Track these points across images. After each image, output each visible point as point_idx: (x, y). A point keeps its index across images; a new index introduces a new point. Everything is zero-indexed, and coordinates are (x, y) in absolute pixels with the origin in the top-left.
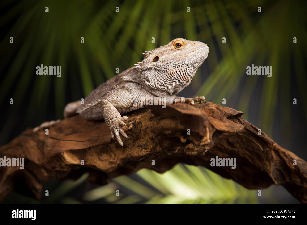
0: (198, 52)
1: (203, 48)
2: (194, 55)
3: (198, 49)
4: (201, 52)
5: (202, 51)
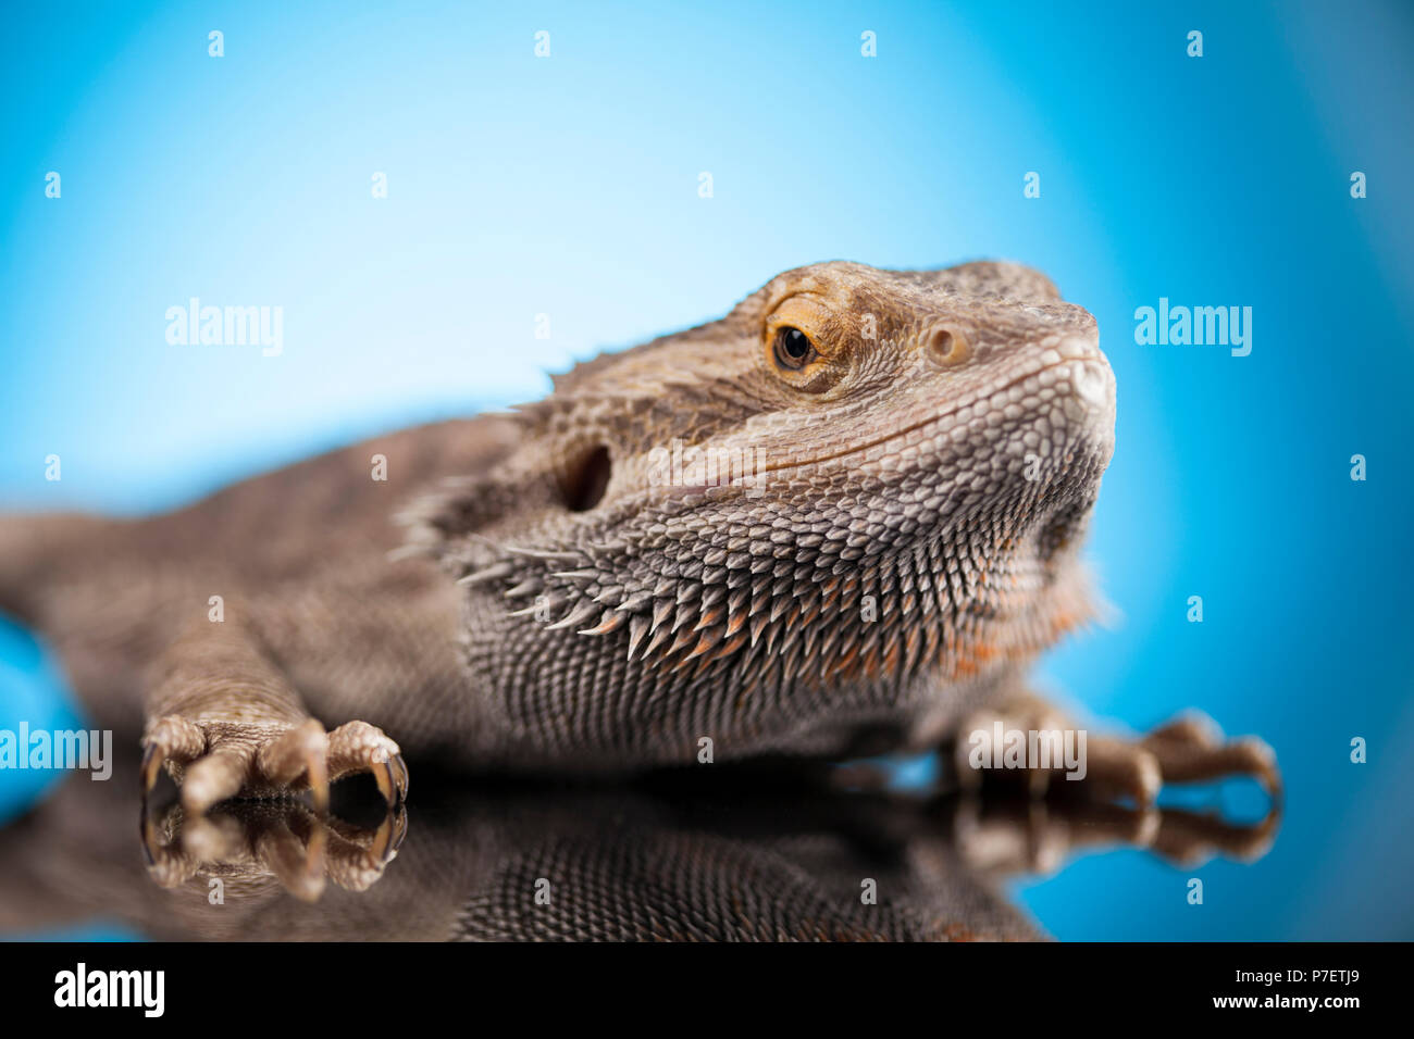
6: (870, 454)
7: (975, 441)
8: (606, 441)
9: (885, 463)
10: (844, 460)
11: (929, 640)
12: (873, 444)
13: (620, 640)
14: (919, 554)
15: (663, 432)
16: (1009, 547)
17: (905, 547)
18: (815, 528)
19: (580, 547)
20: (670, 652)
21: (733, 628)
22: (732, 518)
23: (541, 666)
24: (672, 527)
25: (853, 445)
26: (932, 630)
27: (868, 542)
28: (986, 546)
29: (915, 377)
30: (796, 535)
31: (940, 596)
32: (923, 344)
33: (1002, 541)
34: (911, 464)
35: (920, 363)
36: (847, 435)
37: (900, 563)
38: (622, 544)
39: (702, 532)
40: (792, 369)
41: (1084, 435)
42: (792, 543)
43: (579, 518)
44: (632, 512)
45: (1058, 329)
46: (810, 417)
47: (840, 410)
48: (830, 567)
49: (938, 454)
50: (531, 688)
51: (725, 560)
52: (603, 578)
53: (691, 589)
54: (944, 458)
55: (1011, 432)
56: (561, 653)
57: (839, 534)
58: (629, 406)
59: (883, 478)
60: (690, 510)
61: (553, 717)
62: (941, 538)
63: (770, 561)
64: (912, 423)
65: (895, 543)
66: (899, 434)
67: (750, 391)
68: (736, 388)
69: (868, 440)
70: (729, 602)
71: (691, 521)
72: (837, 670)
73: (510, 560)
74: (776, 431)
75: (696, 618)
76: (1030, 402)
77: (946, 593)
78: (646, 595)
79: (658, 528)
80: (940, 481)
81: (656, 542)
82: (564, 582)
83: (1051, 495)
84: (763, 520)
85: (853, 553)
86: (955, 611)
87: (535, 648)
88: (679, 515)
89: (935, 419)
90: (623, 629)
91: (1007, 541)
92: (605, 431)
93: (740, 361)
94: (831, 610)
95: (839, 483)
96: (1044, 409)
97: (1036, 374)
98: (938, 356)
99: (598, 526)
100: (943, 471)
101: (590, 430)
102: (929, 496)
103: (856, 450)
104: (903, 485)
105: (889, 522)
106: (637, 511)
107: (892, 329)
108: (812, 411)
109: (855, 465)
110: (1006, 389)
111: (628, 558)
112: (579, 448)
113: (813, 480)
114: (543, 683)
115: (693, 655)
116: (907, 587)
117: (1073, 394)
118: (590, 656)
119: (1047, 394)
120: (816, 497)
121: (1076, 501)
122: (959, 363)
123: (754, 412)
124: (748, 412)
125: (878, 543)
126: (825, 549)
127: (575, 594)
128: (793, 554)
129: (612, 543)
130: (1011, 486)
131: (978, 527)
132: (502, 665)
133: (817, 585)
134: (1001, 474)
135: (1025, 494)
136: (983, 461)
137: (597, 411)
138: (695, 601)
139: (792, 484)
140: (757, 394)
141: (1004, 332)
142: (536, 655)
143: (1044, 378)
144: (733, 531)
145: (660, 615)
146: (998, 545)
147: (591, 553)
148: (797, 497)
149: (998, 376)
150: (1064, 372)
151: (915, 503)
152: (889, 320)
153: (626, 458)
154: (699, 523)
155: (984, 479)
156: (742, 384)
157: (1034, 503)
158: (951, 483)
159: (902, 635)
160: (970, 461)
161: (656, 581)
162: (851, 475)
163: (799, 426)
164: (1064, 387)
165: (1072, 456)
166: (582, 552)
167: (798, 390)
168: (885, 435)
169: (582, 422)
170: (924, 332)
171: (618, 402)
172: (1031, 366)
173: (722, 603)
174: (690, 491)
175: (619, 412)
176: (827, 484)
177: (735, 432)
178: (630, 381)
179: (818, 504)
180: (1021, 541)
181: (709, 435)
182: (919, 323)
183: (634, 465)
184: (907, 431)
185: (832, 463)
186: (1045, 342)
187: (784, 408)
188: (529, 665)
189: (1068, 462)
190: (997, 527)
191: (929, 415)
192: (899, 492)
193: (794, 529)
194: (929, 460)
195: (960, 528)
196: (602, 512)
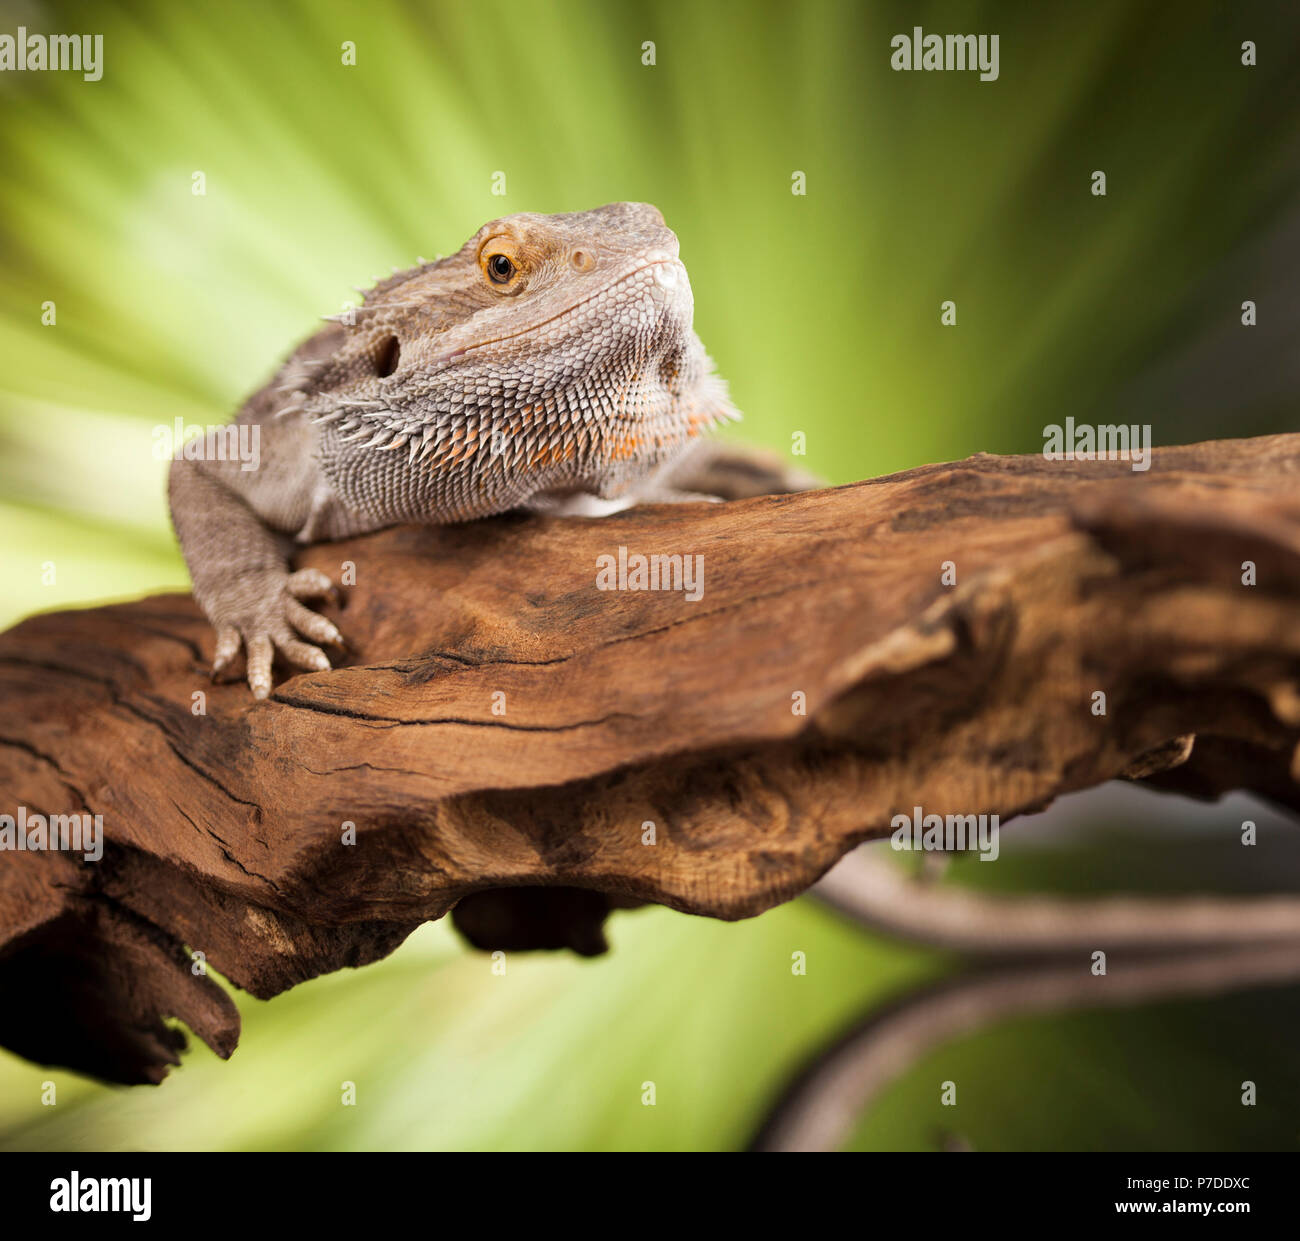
0: (591, 313)
1: (622, 286)
2: (573, 333)
3: (592, 295)
4: (610, 312)
5: (619, 306)
6: (544, 329)
7: (601, 317)
8: (394, 334)
9: (552, 335)
10: (528, 334)
11: (592, 438)
12: (545, 323)
13: (406, 451)
14: (579, 388)
15: (425, 325)
16: (637, 378)
17: (568, 384)
18: (514, 377)
19: (382, 397)
20: (435, 456)
21: (470, 438)
22: (467, 373)
23: (363, 469)
24: (432, 383)
25: (533, 325)
26: (593, 431)
27: (545, 382)
28: (621, 380)
29: (566, 282)
30: (503, 381)
31: (595, 411)
32: (568, 260)
33: (631, 376)
34: (565, 334)
35: (568, 273)
36: (530, 319)
37: (567, 394)
38: (405, 395)
39: (449, 384)
40: (501, 283)
41: (666, 307)
42: (501, 387)
43: (382, 380)
44: (410, 375)
45: (645, 245)
46: (508, 310)
47: (525, 304)
48: (525, 399)
49: (581, 327)
50: (357, 483)
51: (463, 400)
52: (395, 415)
53: (445, 417)
54: (584, 328)
55: (621, 310)
56: (374, 461)
57: (529, 379)
58: (405, 311)
59: (551, 343)
60: (443, 371)
61: (372, 500)
62: (591, 377)
63: (489, 398)
64: (565, 309)
65: (562, 382)
66: (558, 316)
67: (474, 296)
68: (466, 295)
69: (541, 321)
70: (468, 423)
71: (443, 378)
72: (536, 460)
73: (343, 408)
74: (490, 320)
75: (450, 435)
76: (631, 291)
77: (600, 409)
78: (419, 423)
79: (424, 383)
80: (584, 342)
81: (424, 392)
82: (373, 419)
83: (655, 347)
84: (484, 374)
85: (538, 389)
86: (607, 420)
87: (358, 459)
88: (436, 374)
89: (578, 306)
90: (407, 444)
91: (635, 375)
92: (393, 327)
93: (469, 279)
94: (529, 425)
95: (528, 347)
96: (640, 295)
97: (633, 274)
98: (577, 267)
99: (392, 385)
100: (585, 337)
101: (384, 328)
102: (579, 352)
103: (535, 328)
104: (563, 347)
105: (557, 370)
106: (413, 374)
107: (550, 253)
108: (510, 306)
109: (535, 337)
110: (616, 284)
111: (410, 403)
112: (380, 338)
113: (511, 348)
114: (365, 479)
115: (450, 457)
116: (573, 406)
117: (655, 284)
118: (390, 461)
119: (640, 285)
120: (515, 358)
121: (674, 347)
122: (589, 271)
123: (478, 309)
124: (474, 310)
125: (551, 382)
126: (522, 388)
127: (378, 426)
128: (502, 392)
129: (399, 395)
130: (626, 342)
131: (613, 370)
132: (340, 470)
133: (519, 410)
134: (619, 335)
135: (637, 346)
136: (607, 328)
137: (388, 316)
138: (448, 425)
139: (500, 351)
140: (478, 298)
141: (612, 250)
142: (360, 463)
143: (637, 276)
144: (466, 382)
145: (428, 434)
146: (629, 379)
147: (388, 402)
148: (503, 359)
149: (612, 277)
150: (649, 272)
151: (570, 357)
152: (548, 248)
153: (407, 343)
154: (447, 378)
155: (609, 339)
156: (469, 293)
157: (646, 351)
158: (590, 344)
159: (575, 435)
160: (600, 328)
161: (424, 415)
162: (533, 343)
163: (503, 315)
164: (651, 281)
165: (662, 321)
166: (383, 400)
167: (506, 295)
168: (551, 317)
169: (380, 323)
170: (568, 254)
171: (399, 310)
172: (629, 270)
173: (463, 426)
174: (442, 360)
175: (400, 316)
176: (520, 350)
177: (467, 322)
178: (405, 296)
179: (515, 363)
180: (645, 374)
181: (452, 325)
182: (565, 248)
183: (411, 346)
184: (563, 314)
185: (522, 337)
186: (638, 254)
187: (494, 305)
188: (356, 468)
189: (659, 325)
190: (625, 368)
191: (575, 304)
192: (562, 351)
193: (502, 377)
194: (576, 330)
195: (602, 371)
196: (394, 377)
